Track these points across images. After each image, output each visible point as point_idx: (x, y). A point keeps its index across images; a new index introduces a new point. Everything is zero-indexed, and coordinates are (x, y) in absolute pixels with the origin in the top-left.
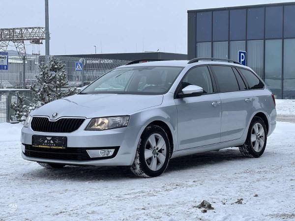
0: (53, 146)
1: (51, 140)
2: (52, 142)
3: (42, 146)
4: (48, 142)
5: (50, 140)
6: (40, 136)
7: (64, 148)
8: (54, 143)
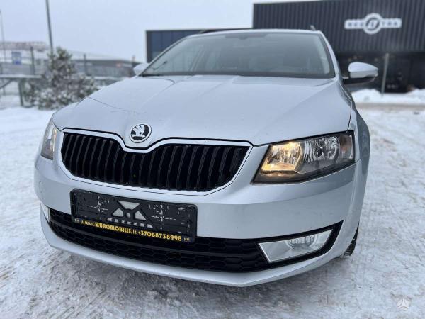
0: (146, 229)
1: (136, 210)
2: (139, 215)
3: (104, 226)
4: (125, 215)
5: (133, 212)
6: (95, 196)
7: (187, 239)
8: (149, 220)
